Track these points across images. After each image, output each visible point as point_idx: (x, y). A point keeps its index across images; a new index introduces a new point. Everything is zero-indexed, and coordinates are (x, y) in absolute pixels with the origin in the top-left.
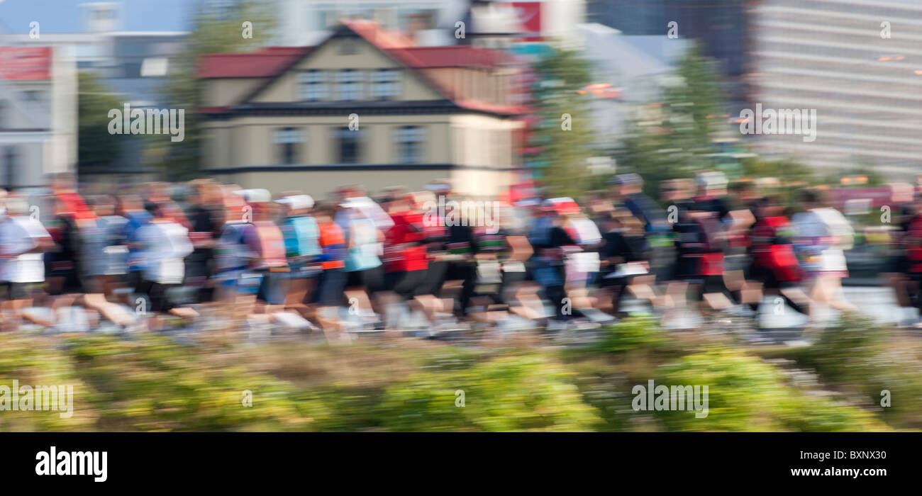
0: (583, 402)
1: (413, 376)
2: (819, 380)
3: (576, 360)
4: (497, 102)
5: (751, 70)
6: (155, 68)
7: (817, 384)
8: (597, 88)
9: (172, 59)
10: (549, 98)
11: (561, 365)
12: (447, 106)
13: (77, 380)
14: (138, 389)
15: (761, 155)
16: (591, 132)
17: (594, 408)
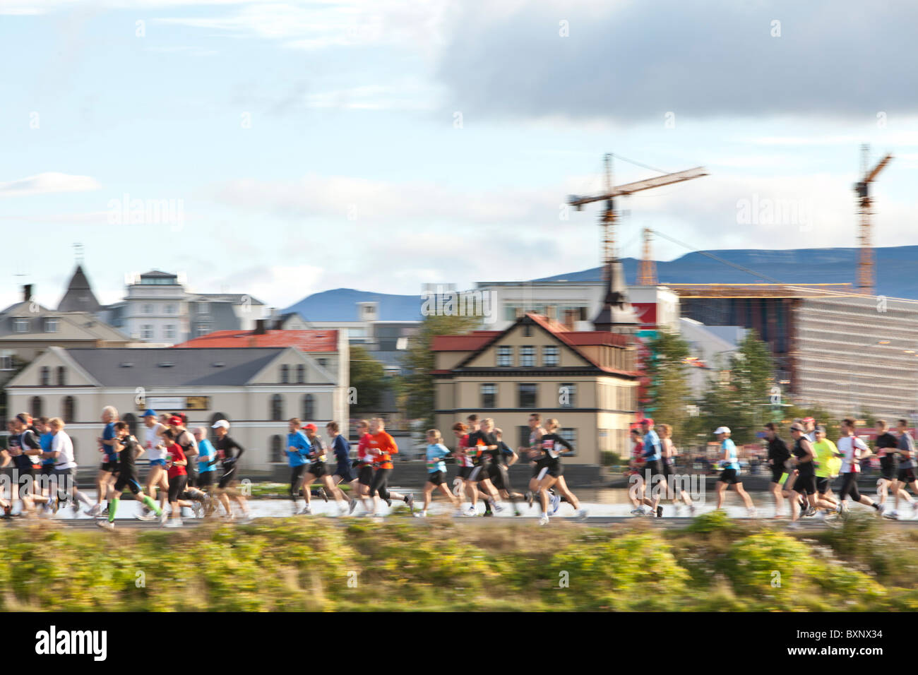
0: (677, 565)
1: (571, 547)
2: (834, 554)
3: (674, 538)
4: (621, 368)
5: (794, 349)
6: (402, 344)
7: (832, 556)
8: (689, 360)
9: (410, 338)
10: (661, 366)
11: (664, 541)
12: (593, 370)
13: (348, 546)
14: (391, 552)
15: (796, 405)
16: (690, 389)
17: (685, 570)
